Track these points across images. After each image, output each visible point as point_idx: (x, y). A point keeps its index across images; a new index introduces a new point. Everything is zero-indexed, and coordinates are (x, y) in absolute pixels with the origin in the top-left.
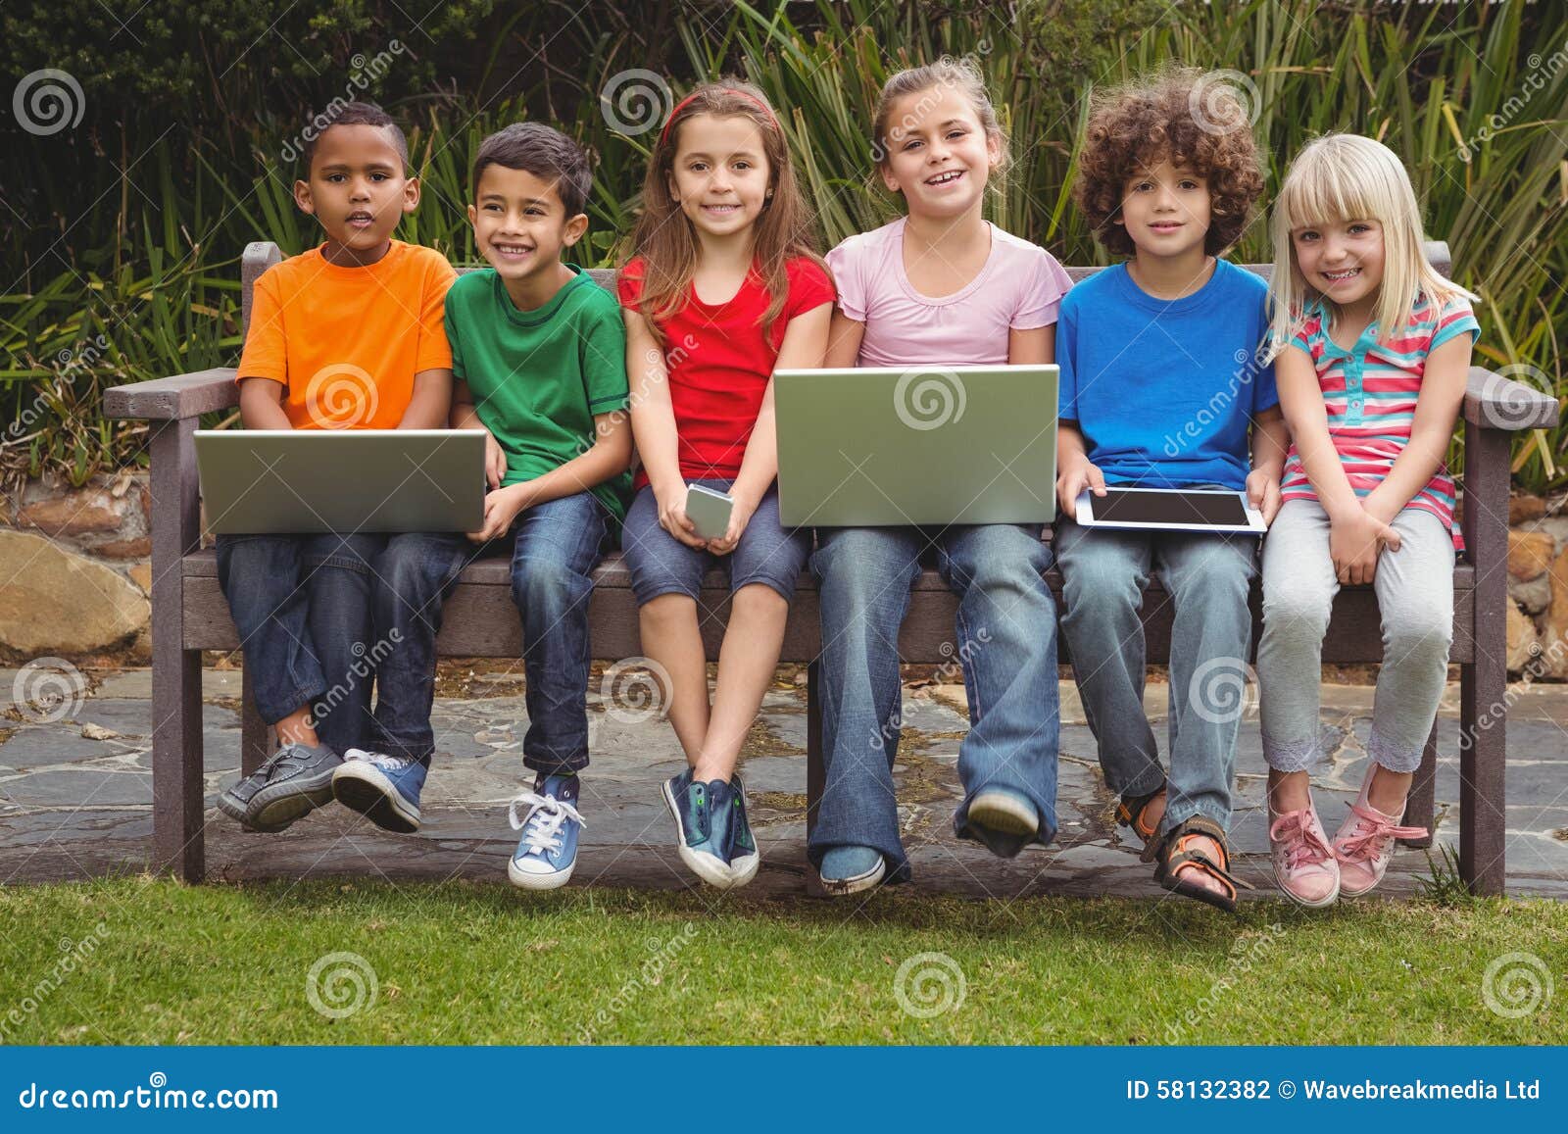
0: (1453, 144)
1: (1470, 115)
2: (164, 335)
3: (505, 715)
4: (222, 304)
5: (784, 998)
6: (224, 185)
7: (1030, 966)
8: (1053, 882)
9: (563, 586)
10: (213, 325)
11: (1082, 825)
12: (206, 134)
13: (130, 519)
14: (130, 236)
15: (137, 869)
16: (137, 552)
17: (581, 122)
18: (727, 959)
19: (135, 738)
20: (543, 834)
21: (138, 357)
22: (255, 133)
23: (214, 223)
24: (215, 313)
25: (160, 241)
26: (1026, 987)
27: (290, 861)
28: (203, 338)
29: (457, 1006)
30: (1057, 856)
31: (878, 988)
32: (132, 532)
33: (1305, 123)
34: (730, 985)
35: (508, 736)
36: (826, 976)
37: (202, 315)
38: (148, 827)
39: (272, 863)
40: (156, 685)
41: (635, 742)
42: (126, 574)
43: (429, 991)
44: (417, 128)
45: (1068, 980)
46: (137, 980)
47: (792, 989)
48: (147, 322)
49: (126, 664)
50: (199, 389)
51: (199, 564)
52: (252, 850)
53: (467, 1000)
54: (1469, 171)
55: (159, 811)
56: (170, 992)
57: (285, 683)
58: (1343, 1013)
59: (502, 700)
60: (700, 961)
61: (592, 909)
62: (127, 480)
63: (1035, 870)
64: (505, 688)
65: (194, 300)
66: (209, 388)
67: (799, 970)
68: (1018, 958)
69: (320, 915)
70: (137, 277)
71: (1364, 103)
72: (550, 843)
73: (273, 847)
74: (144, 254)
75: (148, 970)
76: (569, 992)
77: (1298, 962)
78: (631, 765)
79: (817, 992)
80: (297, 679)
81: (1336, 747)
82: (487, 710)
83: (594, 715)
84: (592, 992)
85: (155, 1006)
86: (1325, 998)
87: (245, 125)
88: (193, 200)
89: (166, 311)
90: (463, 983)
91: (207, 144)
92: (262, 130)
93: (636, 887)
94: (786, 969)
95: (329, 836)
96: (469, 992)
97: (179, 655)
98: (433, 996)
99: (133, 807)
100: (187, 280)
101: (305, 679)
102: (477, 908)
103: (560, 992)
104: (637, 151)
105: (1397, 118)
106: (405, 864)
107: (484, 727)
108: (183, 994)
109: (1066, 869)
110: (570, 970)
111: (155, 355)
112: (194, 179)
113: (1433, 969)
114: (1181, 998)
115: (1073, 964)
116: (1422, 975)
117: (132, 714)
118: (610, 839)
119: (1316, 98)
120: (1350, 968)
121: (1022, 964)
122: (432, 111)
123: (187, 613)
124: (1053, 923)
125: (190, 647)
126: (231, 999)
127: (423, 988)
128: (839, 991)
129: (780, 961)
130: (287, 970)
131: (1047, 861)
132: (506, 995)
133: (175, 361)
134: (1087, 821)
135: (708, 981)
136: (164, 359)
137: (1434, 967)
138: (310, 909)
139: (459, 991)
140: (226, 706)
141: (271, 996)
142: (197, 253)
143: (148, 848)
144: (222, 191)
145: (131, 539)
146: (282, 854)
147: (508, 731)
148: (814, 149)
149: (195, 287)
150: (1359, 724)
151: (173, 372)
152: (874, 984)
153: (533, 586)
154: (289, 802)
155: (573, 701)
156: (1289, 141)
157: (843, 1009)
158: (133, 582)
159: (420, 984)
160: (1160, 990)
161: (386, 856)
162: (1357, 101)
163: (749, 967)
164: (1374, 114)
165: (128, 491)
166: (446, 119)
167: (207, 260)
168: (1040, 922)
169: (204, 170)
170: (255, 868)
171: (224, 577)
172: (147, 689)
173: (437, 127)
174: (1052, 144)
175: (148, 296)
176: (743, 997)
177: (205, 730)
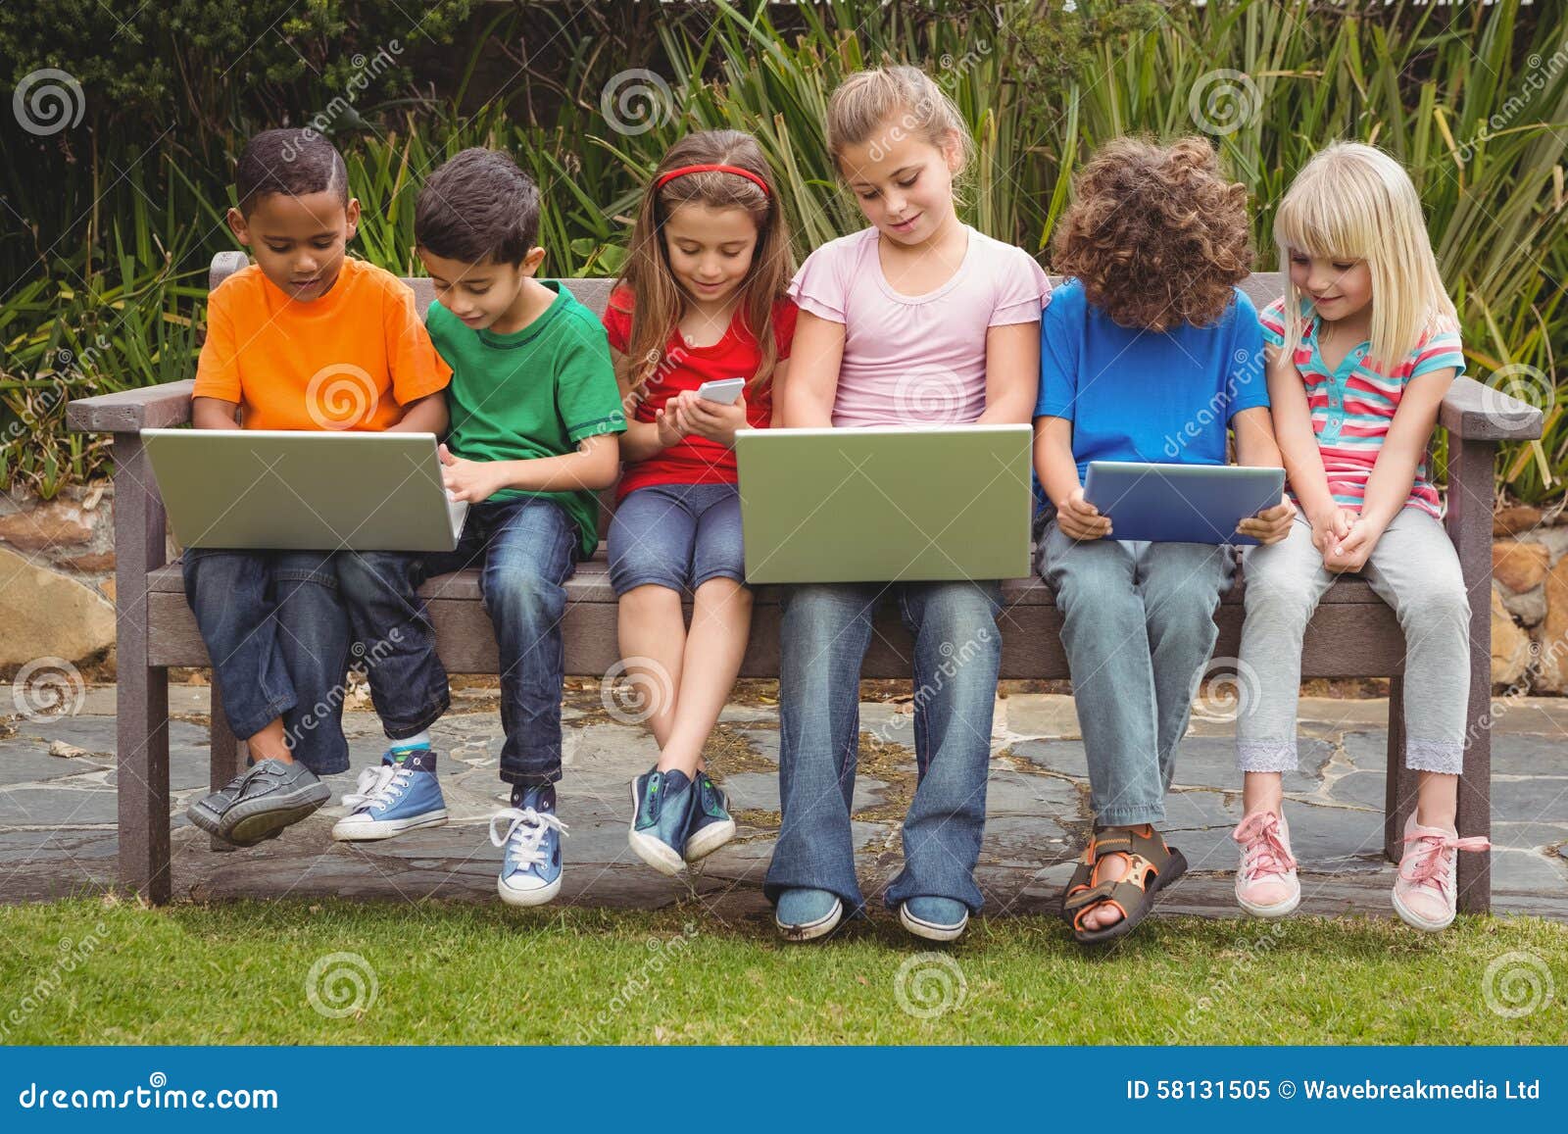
0: (1446, 149)
1: (1463, 119)
2: (135, 345)
3: (483, 731)
4: (195, 314)
5: (755, 1020)
6: (197, 192)
7: (1007, 987)
8: (1034, 900)
9: (539, 597)
10: (186, 335)
11: (1065, 842)
12: (179, 141)
13: (101, 533)
14: (102, 244)
15: (99, 891)
16: (106, 566)
17: (561, 128)
18: (699, 979)
19: (104, 755)
20: (528, 848)
21: (109, 367)
22: (230, 139)
23: (187, 231)
24: (187, 322)
25: (131, 249)
26: (1000, 1008)
27: (259, 880)
28: (175, 348)
29: (423, 1028)
30: (1039, 874)
31: (851, 1008)
32: (102, 546)
33: (1296, 127)
34: (702, 1007)
35: (484, 753)
36: (799, 996)
37: (174, 325)
38: (112, 848)
39: (242, 883)
40: (121, 702)
41: (615, 758)
42: (97, 588)
43: (395, 1013)
44: (393, 135)
45: (1045, 1000)
46: (99, 1003)
47: (763, 1011)
48: (119, 332)
49: (97, 680)
50: (165, 402)
51: (164, 579)
52: (221, 870)
53: (434, 1022)
54: (1461, 176)
55: (125, 831)
56: (131, 1016)
57: (256, 697)
58: (1322, 1034)
59: (479, 715)
60: (671, 982)
61: (564, 928)
62: (98, 492)
63: (1017, 888)
64: (484, 704)
65: (166, 308)
66: (175, 400)
67: (772, 991)
68: (993, 977)
69: (286, 938)
70: (108, 287)
71: (1356, 107)
72: (536, 856)
73: (243, 866)
74: (115, 262)
75: (110, 993)
76: (538, 1013)
77: (1278, 982)
78: (608, 782)
79: (790, 1013)
80: (268, 692)
81: (1325, 763)
82: (465, 726)
83: (573, 731)
84: (560, 1014)
85: (115, 1030)
86: (1304, 1018)
87: (219, 130)
88: (166, 208)
89: (138, 320)
90: (430, 1005)
91: (181, 152)
92: (237, 135)
93: (610, 906)
94: (759, 990)
95: (299, 856)
96: (436, 1014)
97: (144, 672)
98: (399, 1018)
99: (100, 827)
100: (158, 290)
101: (276, 693)
102: (446, 928)
103: (528, 1014)
104: (617, 158)
105: (1388, 124)
106: (375, 883)
107: (461, 744)
108: (145, 1018)
109: (1046, 887)
110: (538, 991)
111: (127, 365)
112: (166, 186)
113: (1415, 988)
114: (1158, 1018)
115: (1050, 984)
116: (1404, 995)
117: (103, 731)
118: (585, 857)
119: (1307, 102)
120: (1330, 988)
121: (998, 984)
122: (410, 116)
123: (152, 629)
124: (1031, 941)
125: (156, 664)
126: (194, 1022)
127: (390, 1010)
128: (810, 1012)
129: (752, 982)
130: (251, 993)
131: (1028, 880)
132: (473, 1018)
133: (147, 372)
134: (1070, 838)
135: (679, 1003)
136: (136, 368)
137: (1416, 987)
138: (276, 929)
139: (426, 1013)
140: (197, 722)
141: (234, 1019)
142: (169, 261)
143: (114, 868)
144: (195, 198)
145: (102, 552)
146: (250, 874)
147: (485, 747)
148: (796, 155)
149: (167, 296)
150: (1349, 739)
151: (145, 383)
152: (847, 1005)
153: (508, 596)
154: (262, 819)
155: (547, 713)
156: (1279, 146)
157: (815, 1030)
158: (104, 597)
159: (386, 1006)
160: (1137, 1011)
161: (357, 876)
162: (1349, 104)
163: (721, 988)
164: (1366, 118)
165: (99, 504)
166: (423, 125)
167: (181, 269)
168: (1018, 940)
169: (177, 178)
170: (223, 888)
171: (191, 590)
172: (112, 706)
173: (414, 133)
174: (1039, 149)
175: (120, 305)
176: (714, 1019)
177: (171, 748)
